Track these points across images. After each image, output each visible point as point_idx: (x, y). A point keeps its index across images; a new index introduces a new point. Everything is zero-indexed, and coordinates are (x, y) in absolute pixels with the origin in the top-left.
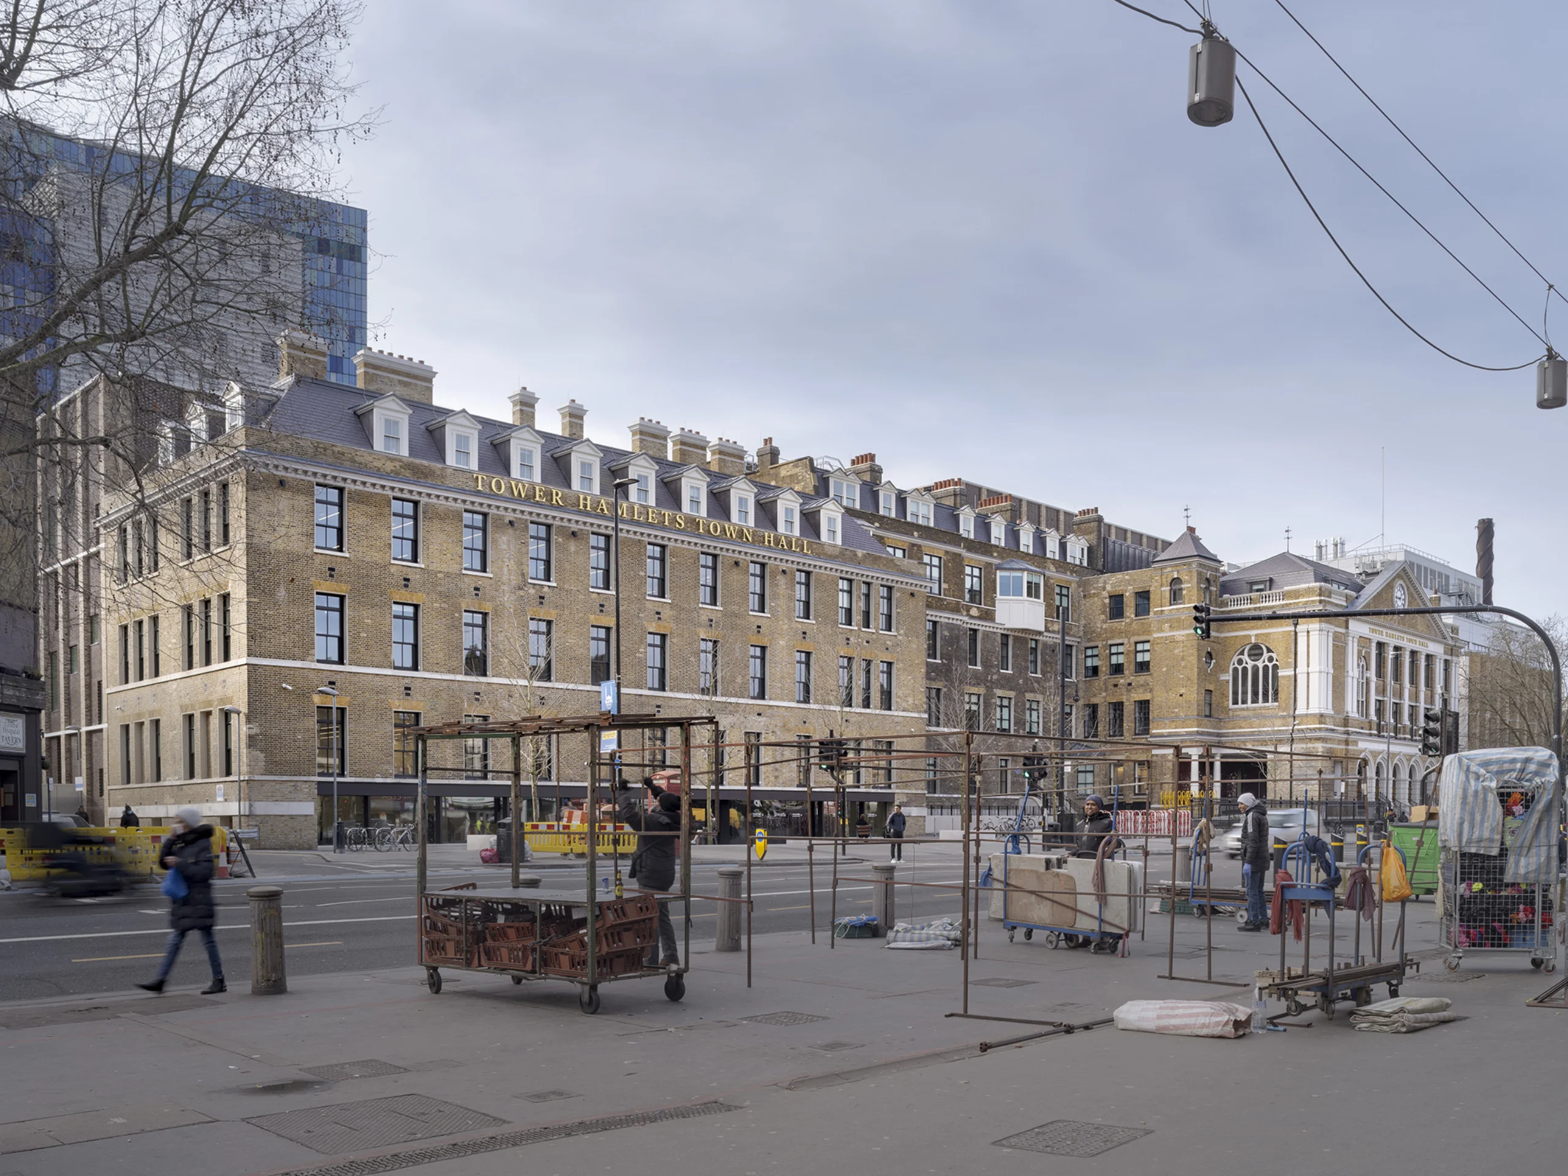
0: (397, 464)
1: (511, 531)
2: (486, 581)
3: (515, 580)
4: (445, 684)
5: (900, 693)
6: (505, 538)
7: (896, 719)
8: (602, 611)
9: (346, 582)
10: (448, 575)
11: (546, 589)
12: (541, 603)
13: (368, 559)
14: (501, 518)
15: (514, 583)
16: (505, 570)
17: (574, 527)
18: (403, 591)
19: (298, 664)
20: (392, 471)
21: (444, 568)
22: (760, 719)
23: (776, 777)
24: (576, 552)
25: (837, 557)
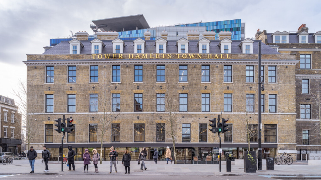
0: (69, 56)
1: (105, 69)
2: (97, 85)
3: (106, 83)
4: (83, 115)
5: (280, 106)
6: (103, 71)
7: (278, 116)
8: (138, 89)
9: (53, 91)
10: (84, 85)
11: (117, 84)
12: (116, 89)
13: (60, 84)
14: (102, 66)
15: (106, 84)
16: (103, 80)
17: (128, 64)
18: (70, 91)
19: (40, 114)
20: (67, 59)
21: (83, 83)
22: (206, 119)
23: (214, 139)
24: (129, 72)
25: (245, 58)
